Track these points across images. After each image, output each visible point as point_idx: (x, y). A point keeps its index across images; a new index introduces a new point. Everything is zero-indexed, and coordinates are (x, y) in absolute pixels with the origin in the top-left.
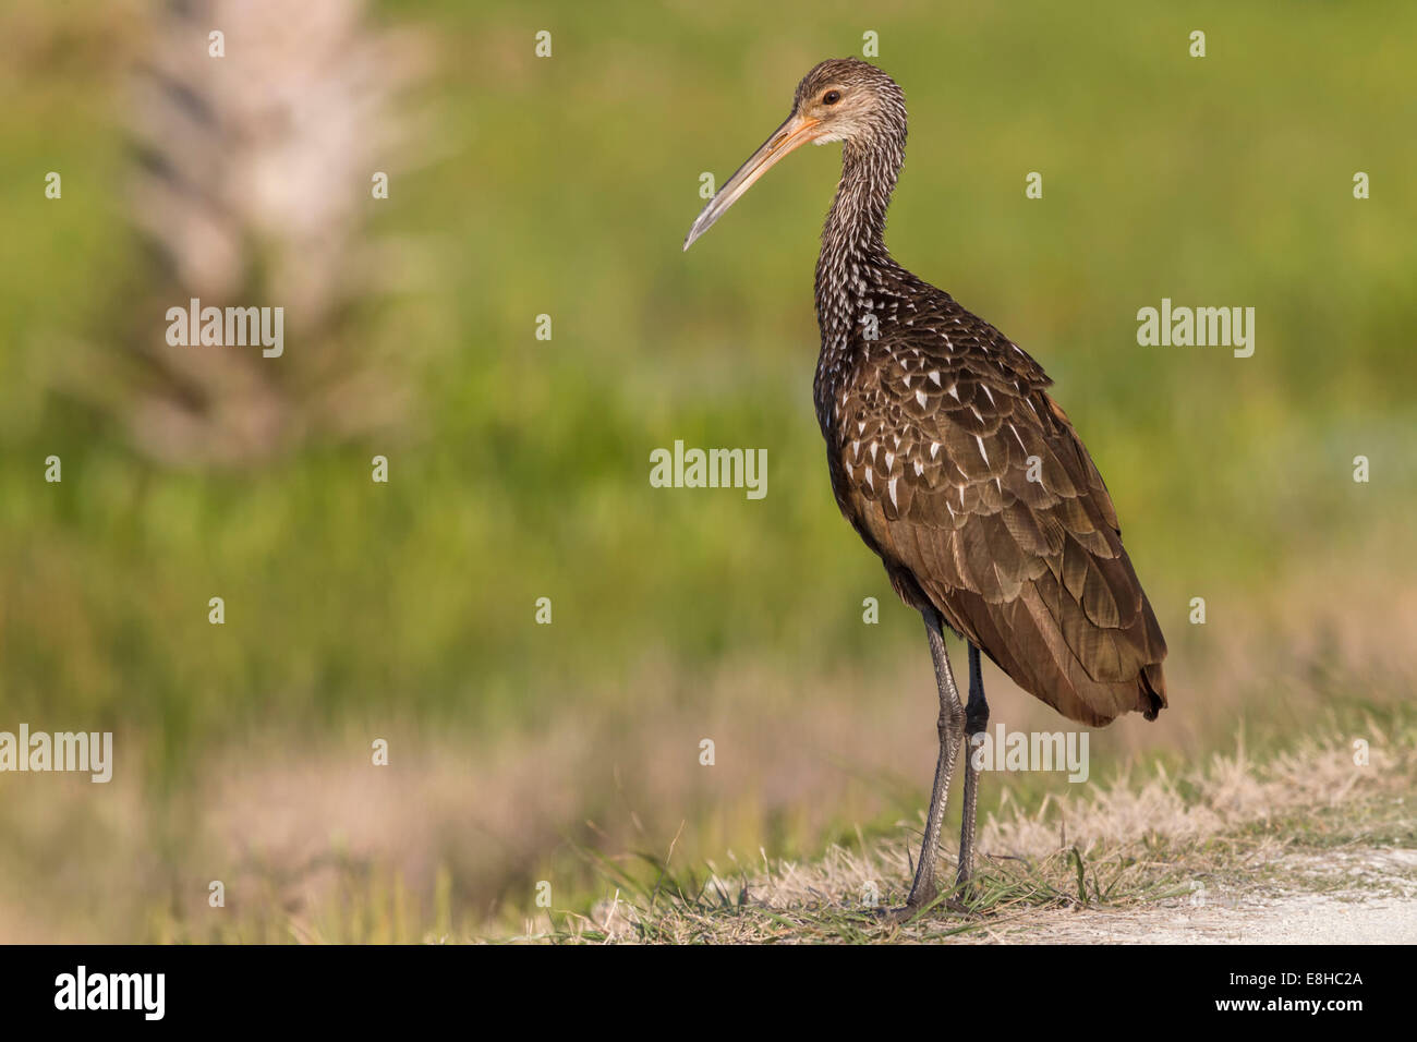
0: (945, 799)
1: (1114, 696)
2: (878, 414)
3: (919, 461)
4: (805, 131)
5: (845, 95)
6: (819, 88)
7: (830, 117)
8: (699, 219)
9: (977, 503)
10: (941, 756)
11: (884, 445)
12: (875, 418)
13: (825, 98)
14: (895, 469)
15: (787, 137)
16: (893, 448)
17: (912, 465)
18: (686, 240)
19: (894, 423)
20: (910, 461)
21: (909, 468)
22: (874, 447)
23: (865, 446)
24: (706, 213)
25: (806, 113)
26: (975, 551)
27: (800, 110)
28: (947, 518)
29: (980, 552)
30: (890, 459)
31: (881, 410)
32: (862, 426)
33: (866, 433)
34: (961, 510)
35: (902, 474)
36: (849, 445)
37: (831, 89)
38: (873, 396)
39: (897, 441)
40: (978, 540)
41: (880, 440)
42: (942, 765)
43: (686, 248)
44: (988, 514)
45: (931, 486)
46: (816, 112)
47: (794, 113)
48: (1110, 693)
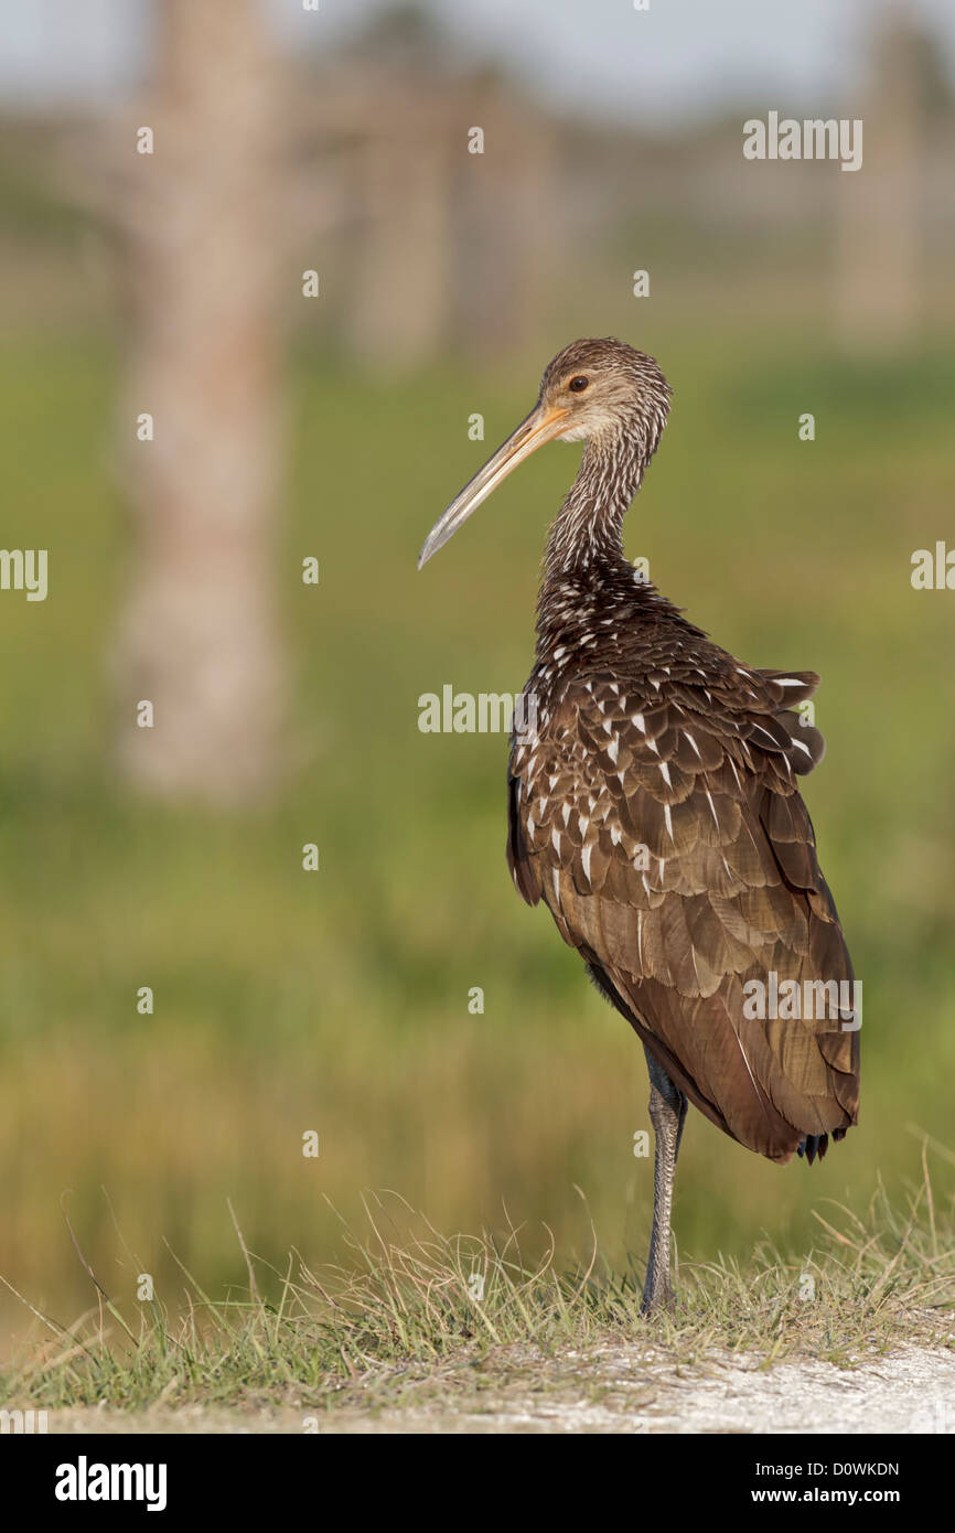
0: (670, 1193)
1: (817, 1112)
2: (571, 768)
3: (618, 828)
4: (552, 424)
5: (594, 380)
6: (564, 374)
7: (578, 405)
8: (433, 533)
9: (680, 880)
10: (657, 1146)
11: (577, 807)
12: (570, 773)
13: (571, 383)
14: (589, 835)
15: (532, 432)
16: (587, 812)
17: (609, 832)
18: (420, 558)
19: (589, 782)
20: (607, 828)
21: (605, 835)
22: (566, 810)
23: (554, 808)
24: (440, 526)
25: (551, 403)
26: (673, 935)
27: (545, 401)
28: (643, 895)
29: (678, 936)
30: (584, 824)
31: (576, 764)
32: (553, 781)
33: (558, 788)
34: (659, 886)
35: (598, 840)
36: (535, 801)
37: (576, 374)
38: (570, 749)
39: (592, 804)
40: (677, 923)
41: (570, 800)
42: (661, 1156)
43: (420, 567)
44: (690, 894)
45: (630, 858)
46: (562, 401)
47: (539, 404)
48: (812, 1108)
